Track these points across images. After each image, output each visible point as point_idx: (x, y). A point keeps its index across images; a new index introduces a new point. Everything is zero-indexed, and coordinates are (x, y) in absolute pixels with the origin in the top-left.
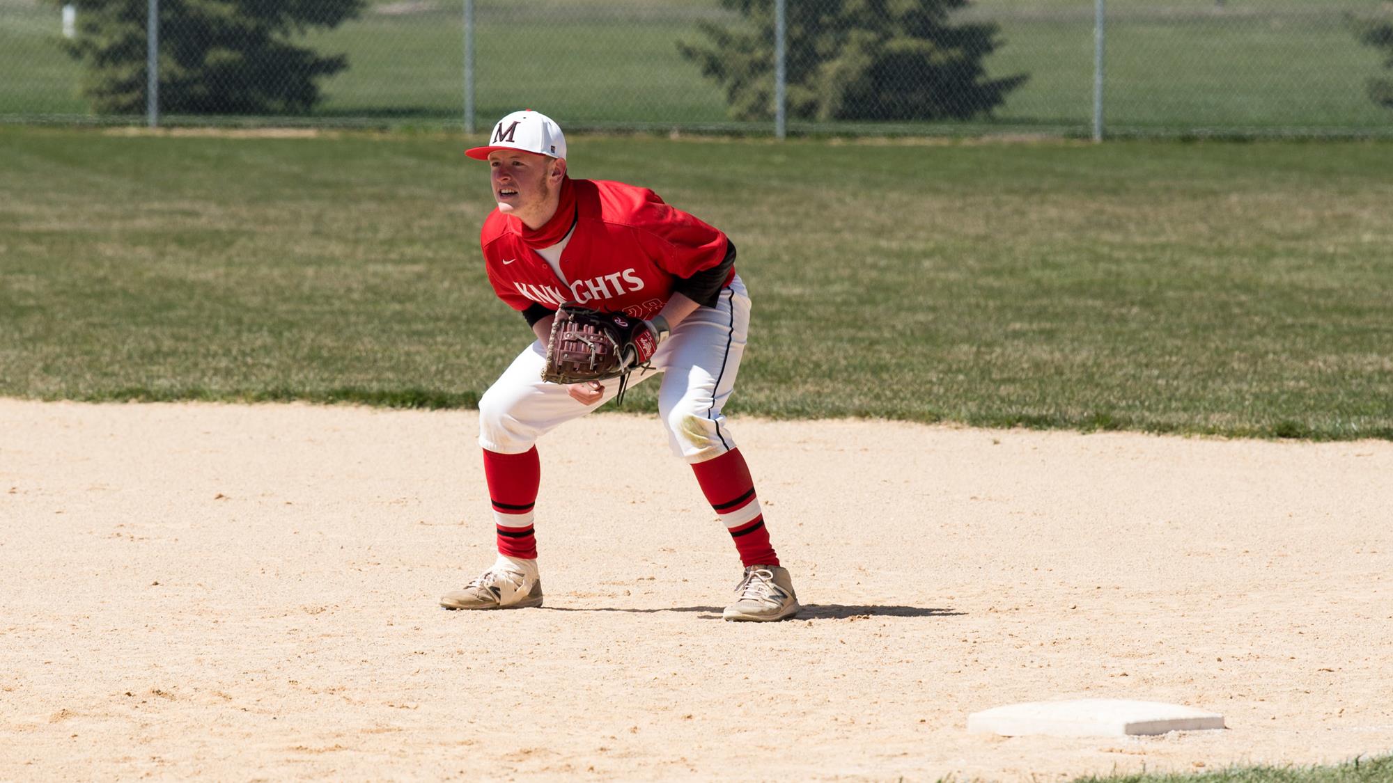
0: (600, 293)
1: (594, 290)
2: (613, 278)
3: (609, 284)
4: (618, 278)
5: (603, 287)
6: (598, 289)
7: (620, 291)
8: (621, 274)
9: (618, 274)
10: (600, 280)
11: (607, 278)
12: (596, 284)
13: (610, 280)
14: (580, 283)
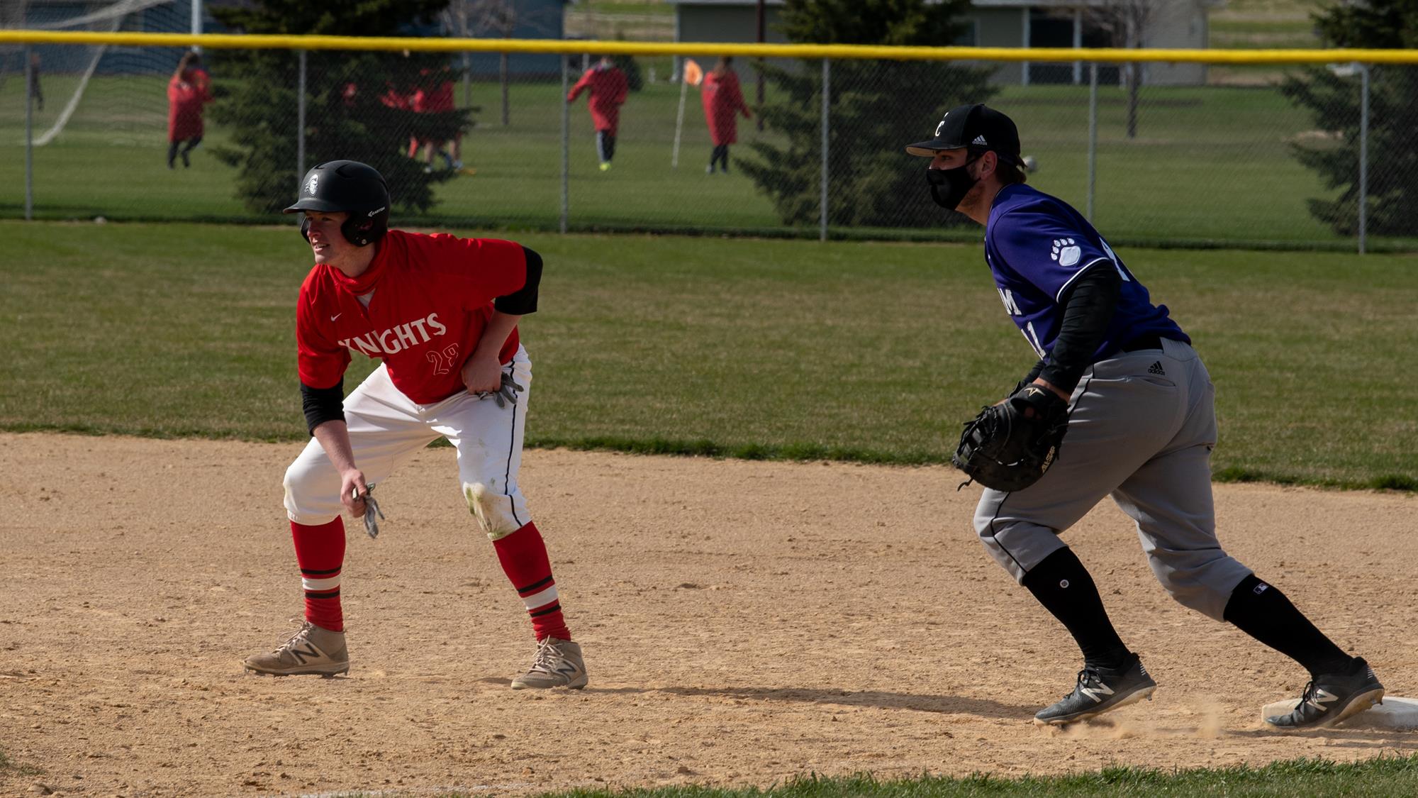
0: (408, 340)
1: (402, 337)
2: (419, 323)
3: (415, 330)
4: (423, 324)
5: (410, 335)
6: (406, 336)
7: (426, 338)
8: (426, 320)
9: (423, 320)
10: (406, 327)
11: (413, 324)
12: (404, 332)
13: (415, 326)
14: (388, 332)
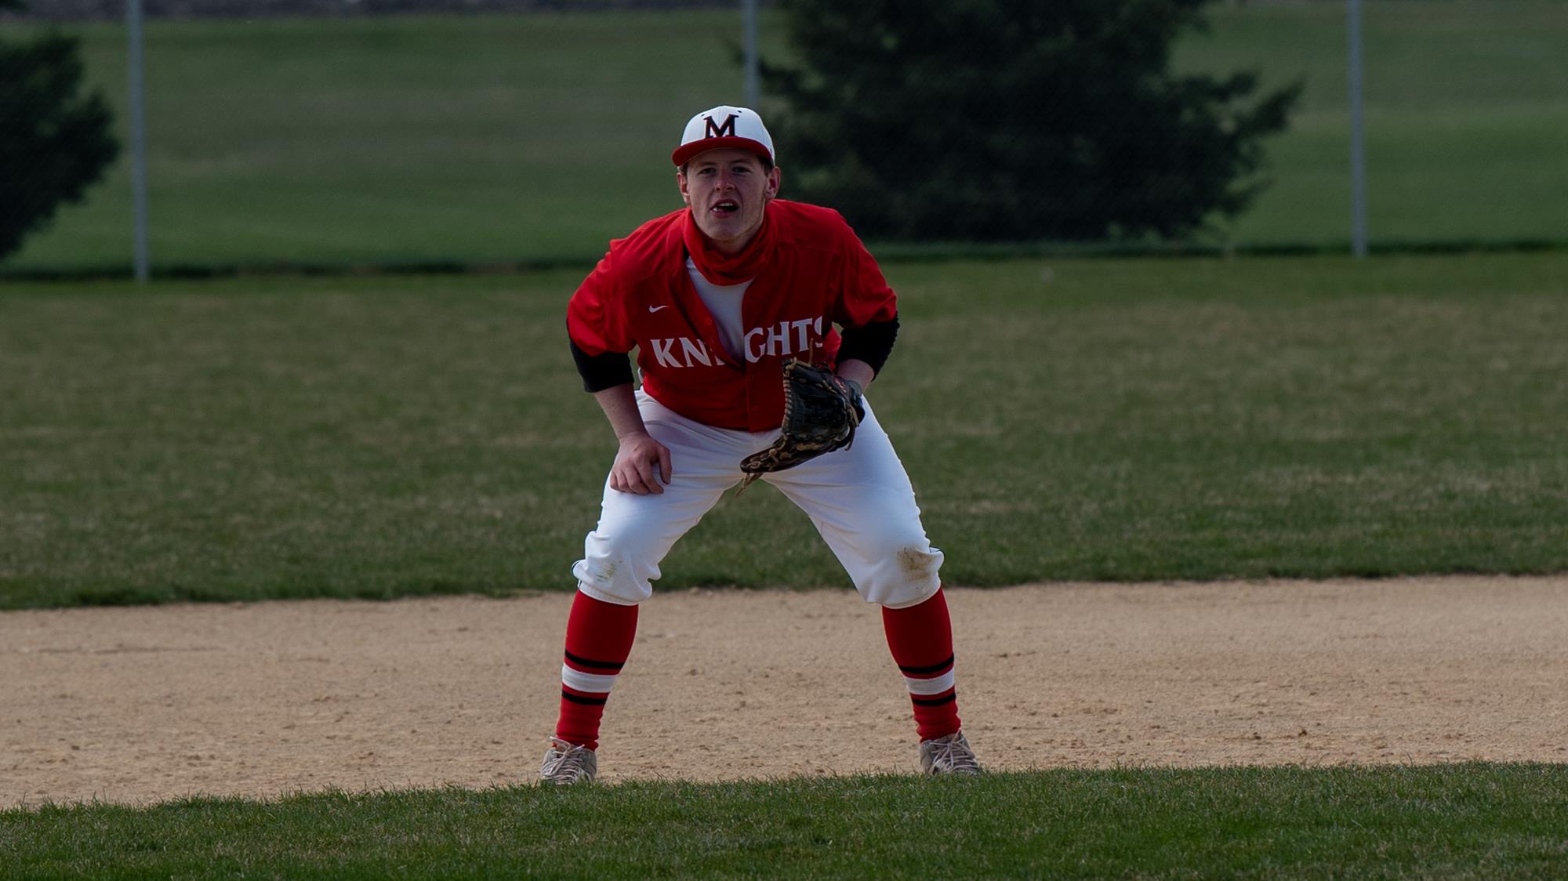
0: (778, 345)
1: (772, 341)
2: (802, 324)
3: (794, 333)
4: (808, 326)
5: (785, 337)
6: (778, 338)
7: (804, 347)
8: (814, 322)
9: (808, 322)
10: (785, 325)
11: (795, 324)
12: (778, 333)
13: (797, 328)
14: (759, 331)
